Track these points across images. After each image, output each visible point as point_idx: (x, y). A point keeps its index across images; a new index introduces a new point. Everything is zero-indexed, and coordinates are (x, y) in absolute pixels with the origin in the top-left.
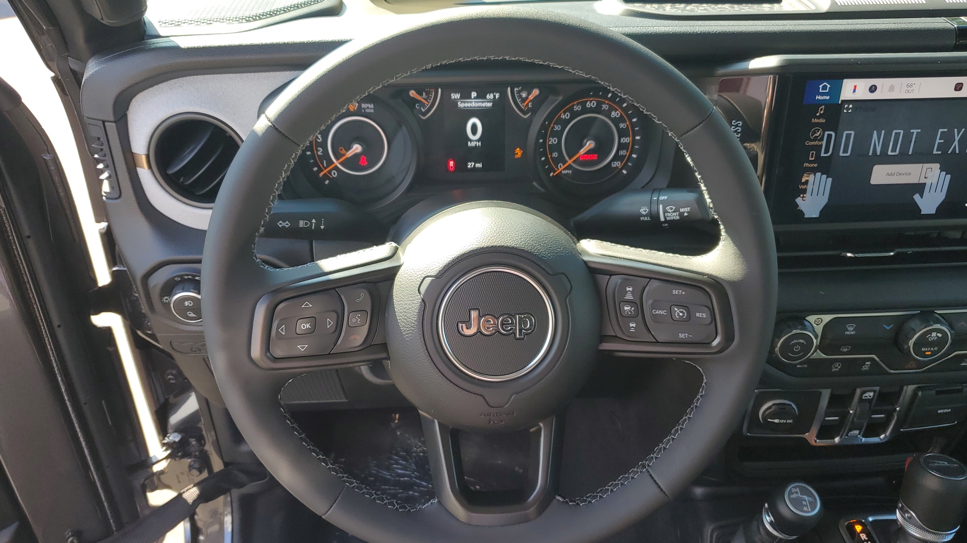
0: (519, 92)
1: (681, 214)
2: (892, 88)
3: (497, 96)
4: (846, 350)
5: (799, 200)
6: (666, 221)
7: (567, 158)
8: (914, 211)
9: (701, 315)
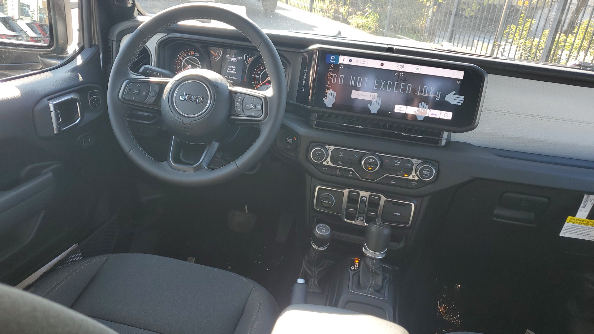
0: (248, 58)
2: (357, 61)
3: (241, 58)
4: (340, 164)
5: (324, 99)
7: (260, 83)
8: (368, 111)
9: (259, 107)
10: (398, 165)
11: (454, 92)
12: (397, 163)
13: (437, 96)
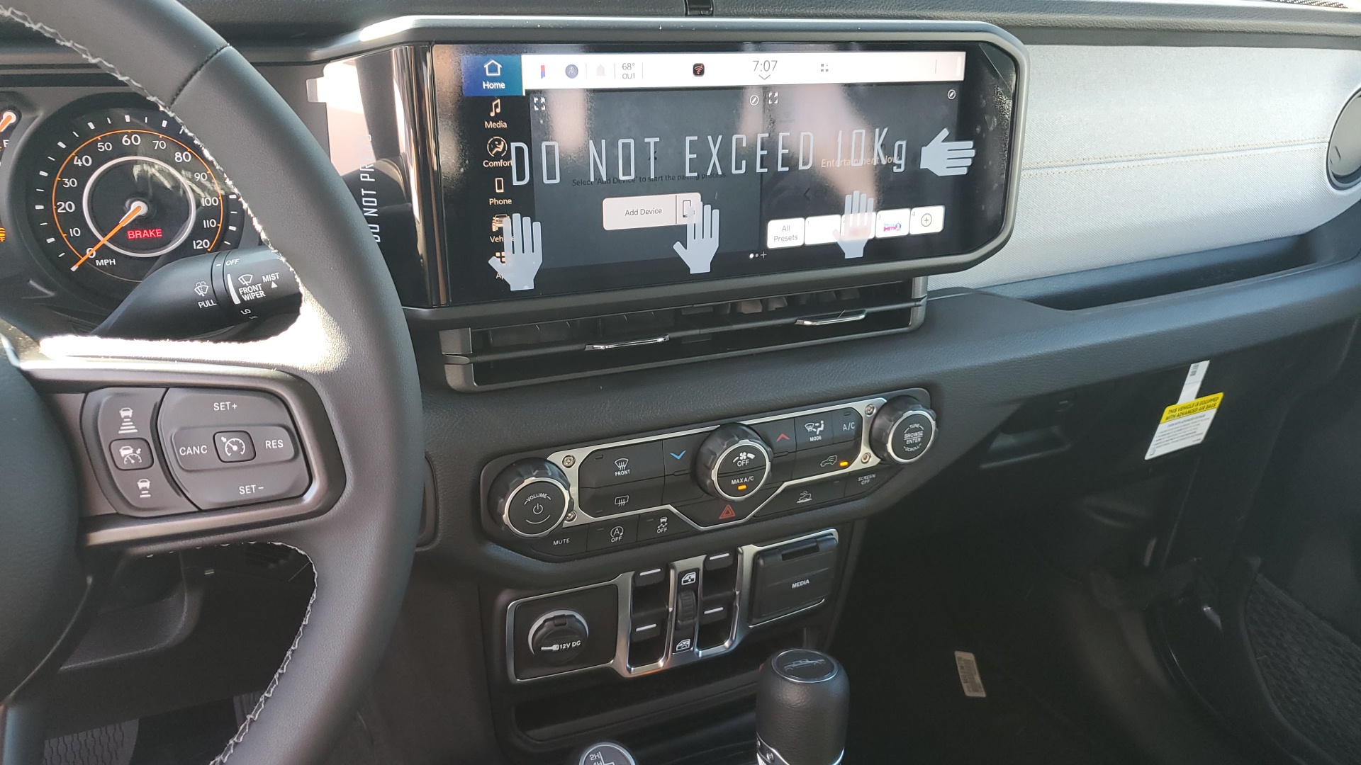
1: (266, 287)
2: (601, 71)
4: (622, 503)
5: (494, 262)
6: (245, 304)
7: (97, 234)
8: (679, 270)
9: (278, 443)
10: (820, 438)
11: (945, 133)
12: (814, 434)
13: (896, 161)
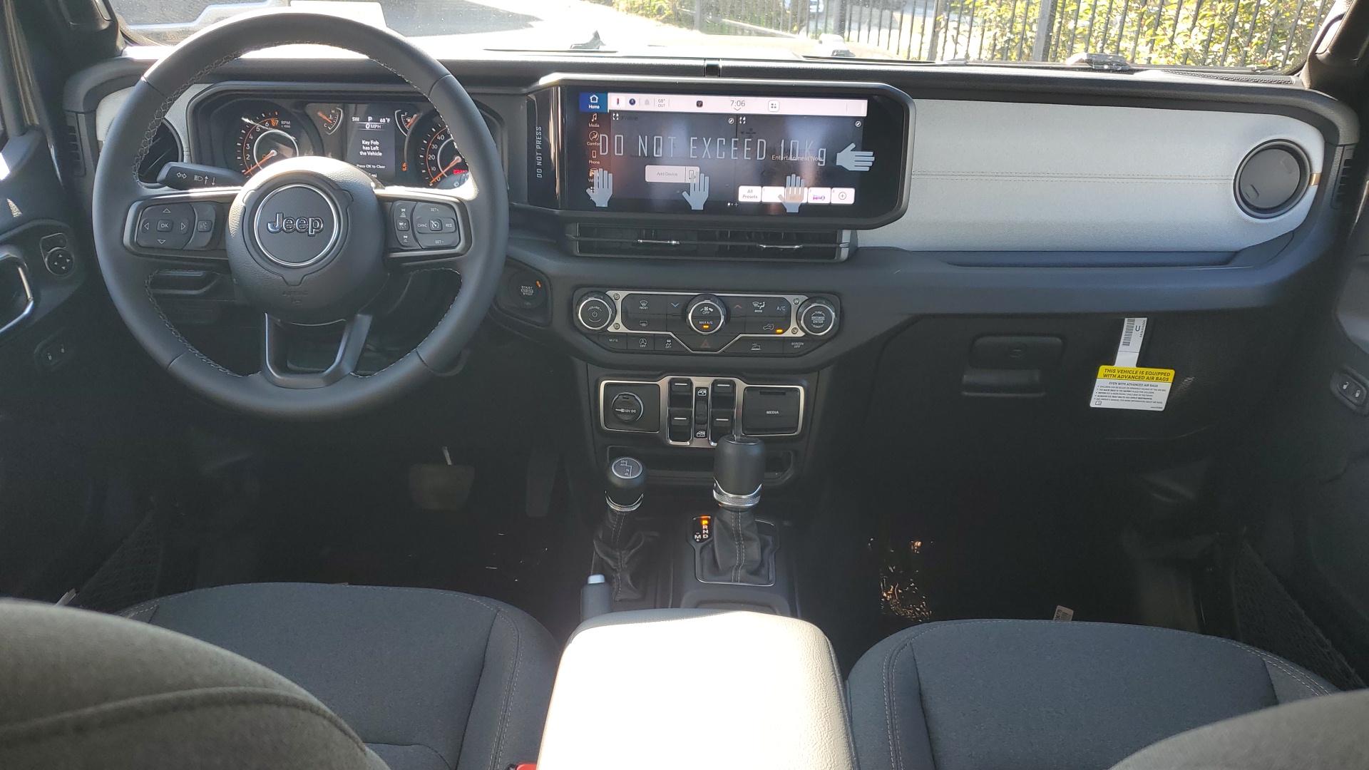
0: (405, 118)
2: (647, 102)
3: (388, 120)
4: (644, 325)
5: (589, 191)
7: (441, 170)
8: (686, 207)
9: (450, 225)
10: (761, 311)
11: (853, 146)
12: (758, 309)
13: (820, 159)
